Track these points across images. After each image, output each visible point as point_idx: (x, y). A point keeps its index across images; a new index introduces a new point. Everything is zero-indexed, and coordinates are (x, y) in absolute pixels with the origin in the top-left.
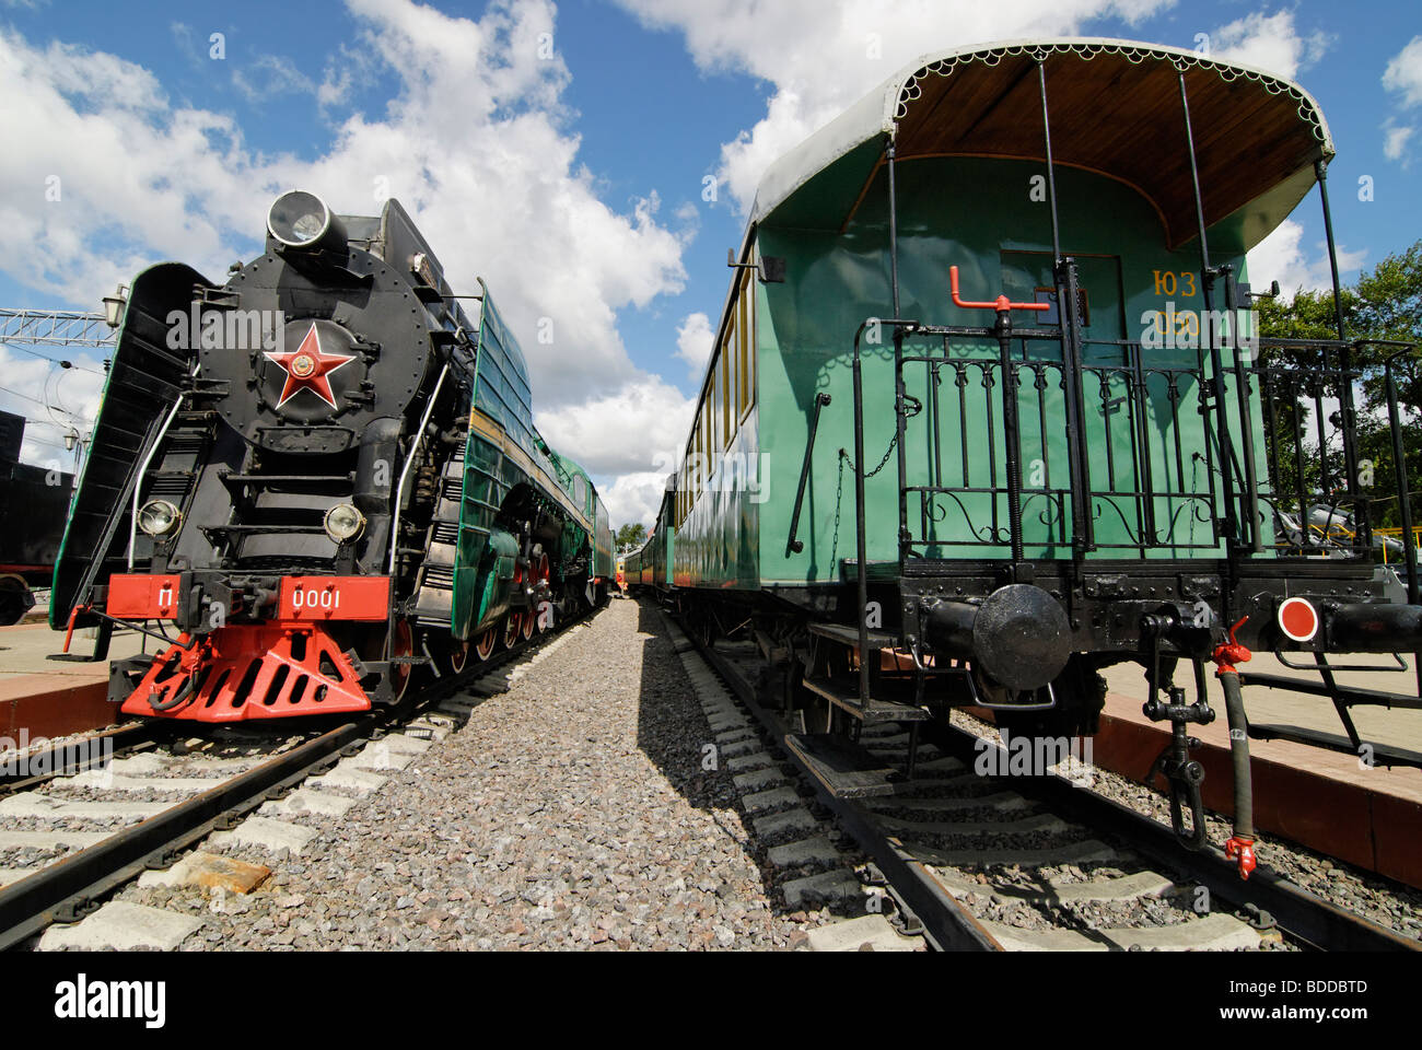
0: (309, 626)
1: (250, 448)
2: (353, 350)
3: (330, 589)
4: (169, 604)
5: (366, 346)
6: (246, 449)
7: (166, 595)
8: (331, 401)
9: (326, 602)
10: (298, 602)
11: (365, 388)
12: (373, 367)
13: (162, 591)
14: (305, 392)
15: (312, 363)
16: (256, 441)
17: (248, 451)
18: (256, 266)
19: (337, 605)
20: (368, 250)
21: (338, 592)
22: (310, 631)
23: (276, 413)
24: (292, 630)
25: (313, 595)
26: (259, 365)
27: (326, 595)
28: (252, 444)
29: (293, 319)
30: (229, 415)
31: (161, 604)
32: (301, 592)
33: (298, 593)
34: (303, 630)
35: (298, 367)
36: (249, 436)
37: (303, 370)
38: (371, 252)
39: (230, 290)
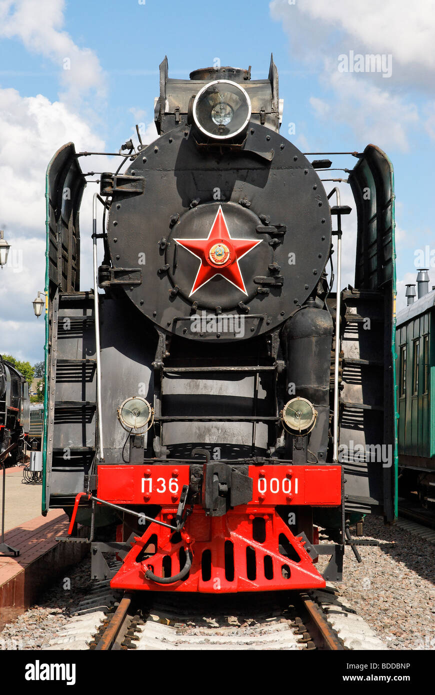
0: (271, 510)
1: (162, 337)
2: (258, 233)
3: (289, 477)
4: (151, 491)
5: (271, 228)
6: (158, 336)
7: (147, 483)
8: (242, 287)
9: (287, 489)
10: (262, 489)
11: (273, 272)
12: (278, 249)
13: (143, 480)
14: (218, 278)
15: (228, 250)
16: (170, 329)
17: (161, 339)
18: (156, 148)
19: (296, 492)
20: (263, 124)
21: (296, 480)
22: (271, 515)
23: (189, 301)
24: (254, 514)
25: (275, 482)
26: (171, 252)
27: (287, 482)
28: (164, 331)
29: (199, 204)
30: (142, 303)
31: (143, 491)
32: (264, 479)
33: (262, 482)
34: (264, 514)
35: (216, 256)
36: (163, 324)
37: (220, 258)
38: (267, 125)
39: (133, 174)
